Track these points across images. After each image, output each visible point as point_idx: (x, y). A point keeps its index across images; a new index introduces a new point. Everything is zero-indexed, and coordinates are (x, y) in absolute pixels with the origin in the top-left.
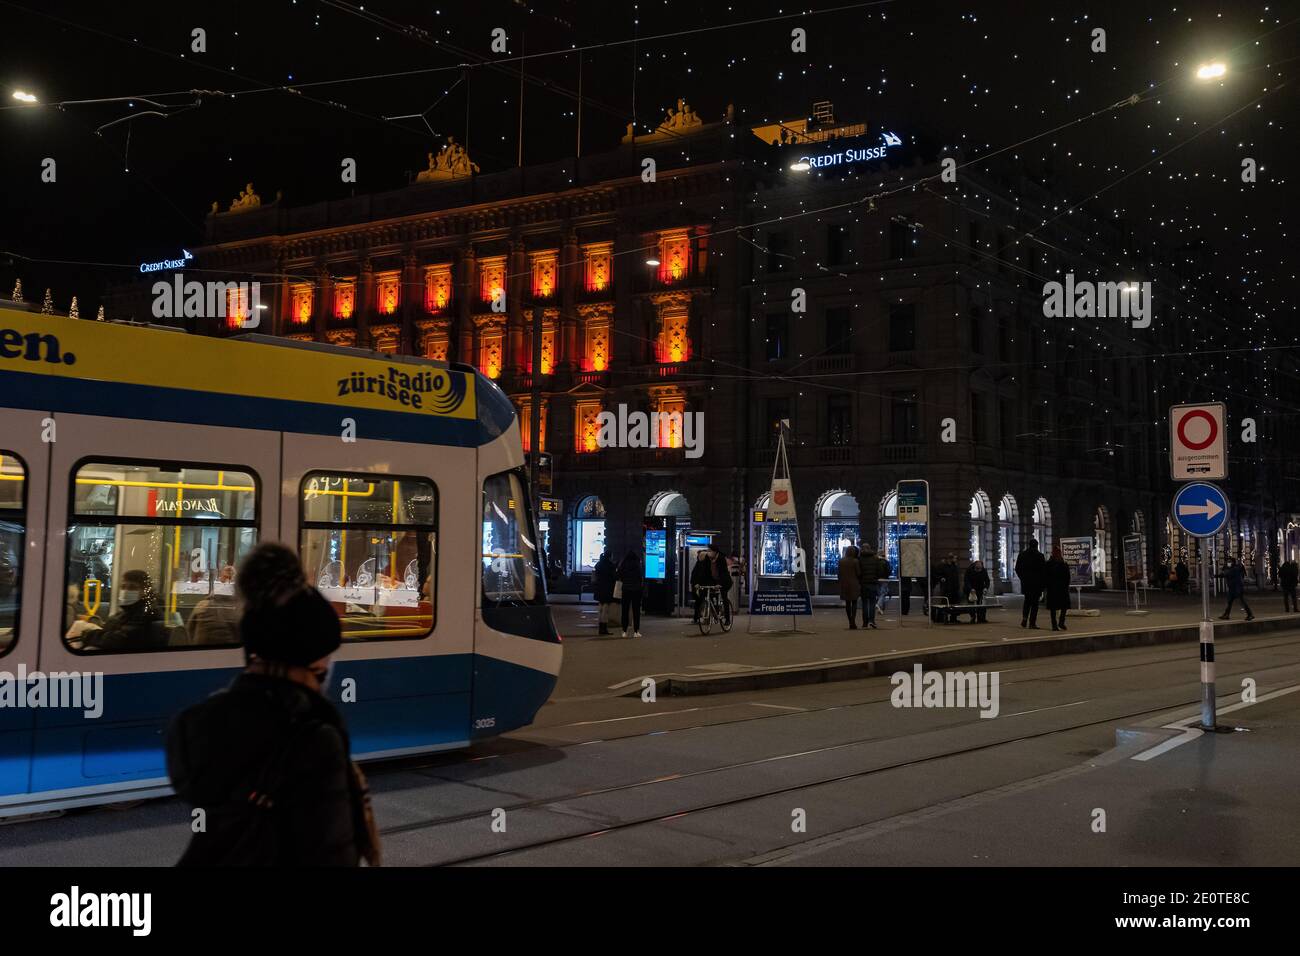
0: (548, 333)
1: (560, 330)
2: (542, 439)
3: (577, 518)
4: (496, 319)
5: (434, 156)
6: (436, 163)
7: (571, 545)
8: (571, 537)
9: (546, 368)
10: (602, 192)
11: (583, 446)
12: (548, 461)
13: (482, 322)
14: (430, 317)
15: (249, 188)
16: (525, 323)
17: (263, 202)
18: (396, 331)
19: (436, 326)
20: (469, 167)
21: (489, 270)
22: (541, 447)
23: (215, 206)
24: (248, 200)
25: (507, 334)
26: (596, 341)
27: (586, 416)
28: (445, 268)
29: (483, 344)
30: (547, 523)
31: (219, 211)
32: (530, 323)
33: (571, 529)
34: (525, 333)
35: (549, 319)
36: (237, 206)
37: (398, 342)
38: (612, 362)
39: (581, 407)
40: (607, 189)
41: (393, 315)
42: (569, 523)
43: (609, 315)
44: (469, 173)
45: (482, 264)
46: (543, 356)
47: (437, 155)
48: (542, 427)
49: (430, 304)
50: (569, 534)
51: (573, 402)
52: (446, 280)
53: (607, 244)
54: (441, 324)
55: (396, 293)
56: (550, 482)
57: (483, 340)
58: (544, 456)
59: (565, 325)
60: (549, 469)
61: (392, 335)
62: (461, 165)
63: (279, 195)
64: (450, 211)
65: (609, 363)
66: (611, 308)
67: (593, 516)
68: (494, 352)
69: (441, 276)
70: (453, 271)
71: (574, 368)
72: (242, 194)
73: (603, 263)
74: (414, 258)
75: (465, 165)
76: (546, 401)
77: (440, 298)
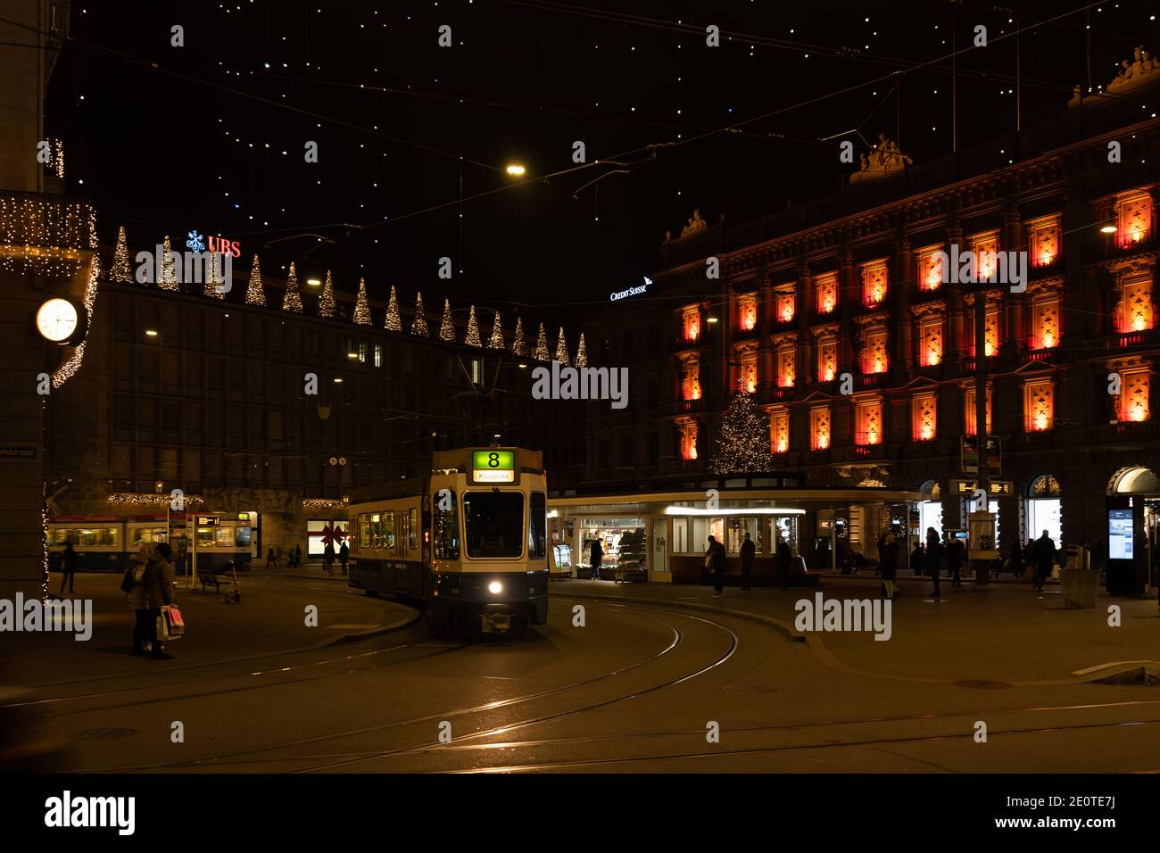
0: (991, 315)
1: (1004, 309)
2: (988, 420)
3: (1029, 498)
4: (935, 307)
5: (866, 157)
6: (868, 163)
7: (1023, 524)
8: (1024, 516)
9: (990, 350)
10: (1047, 163)
11: (1033, 425)
12: (996, 444)
13: (921, 311)
14: (868, 312)
15: (696, 214)
16: (966, 307)
17: (709, 224)
18: (836, 328)
19: (874, 320)
20: (901, 161)
21: (925, 259)
22: (988, 428)
23: (668, 234)
24: (696, 224)
25: (948, 320)
26: (1044, 318)
27: (1036, 395)
28: (881, 263)
29: (922, 334)
30: (996, 503)
31: (672, 238)
32: (971, 307)
33: (1023, 508)
34: (966, 316)
35: (992, 300)
36: (687, 232)
37: (838, 339)
38: (1064, 338)
39: (1029, 386)
40: (1053, 159)
41: (831, 313)
42: (1021, 503)
43: (1058, 289)
44: (902, 166)
45: (918, 254)
46: (986, 338)
47: (869, 155)
48: (988, 409)
49: (868, 300)
50: (1021, 513)
51: (1021, 381)
52: (882, 274)
53: (1054, 216)
54: (879, 318)
55: (834, 293)
56: (999, 465)
57: (922, 328)
58: (990, 439)
59: (1009, 304)
60: (998, 452)
61: (831, 332)
62: (893, 160)
63: (722, 217)
64: (884, 207)
65: (1060, 339)
66: (1061, 281)
67: (1046, 495)
68: (934, 339)
69: (878, 272)
70: (888, 264)
71: (1020, 346)
72: (690, 220)
73: (1050, 236)
74: (850, 258)
75: (897, 160)
76: (991, 382)
77: (877, 292)
